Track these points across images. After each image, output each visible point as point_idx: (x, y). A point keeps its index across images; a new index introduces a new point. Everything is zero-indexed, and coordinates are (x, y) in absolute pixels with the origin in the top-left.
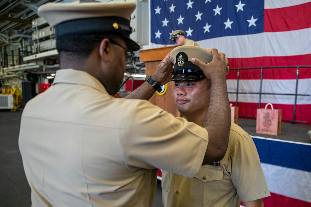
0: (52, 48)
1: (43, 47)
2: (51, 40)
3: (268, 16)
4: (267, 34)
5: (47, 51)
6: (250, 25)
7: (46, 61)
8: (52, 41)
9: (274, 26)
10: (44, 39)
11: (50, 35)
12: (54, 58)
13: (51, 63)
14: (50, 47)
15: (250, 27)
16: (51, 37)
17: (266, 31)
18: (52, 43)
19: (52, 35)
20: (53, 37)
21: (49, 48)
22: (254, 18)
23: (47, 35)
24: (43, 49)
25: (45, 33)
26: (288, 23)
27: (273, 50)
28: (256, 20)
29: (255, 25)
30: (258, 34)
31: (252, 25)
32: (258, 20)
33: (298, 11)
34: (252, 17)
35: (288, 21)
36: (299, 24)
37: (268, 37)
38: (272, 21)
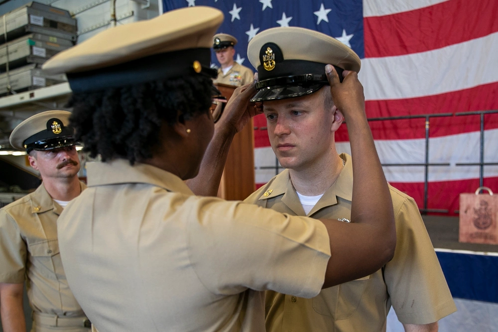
3: (371, 30)
4: (369, 61)
9: (381, 47)
17: (369, 56)
22: (348, 34)
26: (404, 40)
28: (351, 36)
32: (353, 37)
33: (420, 20)
34: (344, 33)
35: (404, 37)
36: (424, 43)
37: (372, 66)
38: (378, 37)
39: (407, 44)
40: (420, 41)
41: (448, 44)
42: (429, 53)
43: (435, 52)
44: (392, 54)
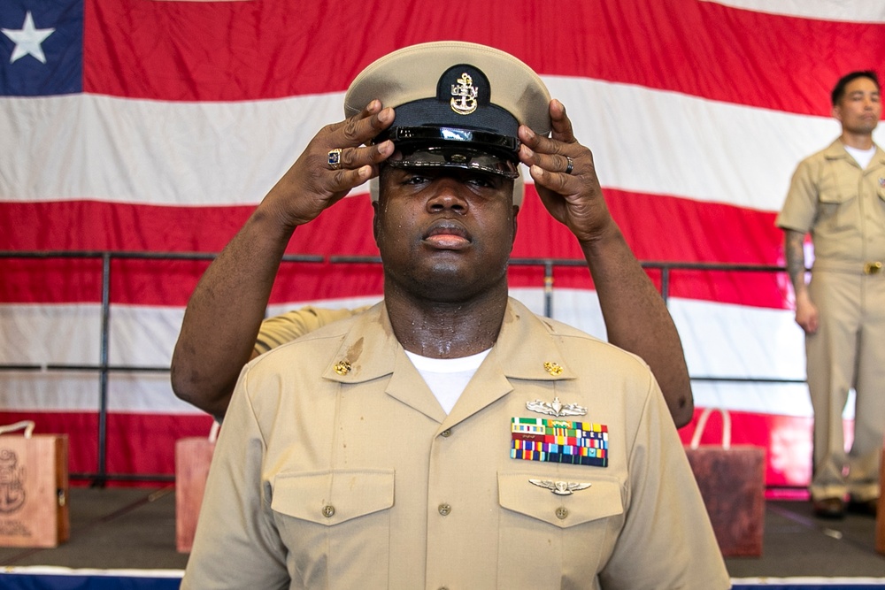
3: (104, 27)
4: (95, 102)
6: (18, 54)
9: (128, 73)
15: (18, 61)
17: (93, 89)
22: (39, 25)
26: (190, 66)
27: (124, 175)
28: (47, 33)
29: (40, 56)
30: (55, 100)
31: (29, 57)
32: (52, 35)
33: (230, 27)
34: (29, 21)
35: (190, 61)
36: (238, 81)
37: (99, 113)
38: (121, 47)
39: (197, 76)
40: (229, 75)
41: (293, 91)
42: (248, 105)
43: (264, 105)
44: (156, 96)
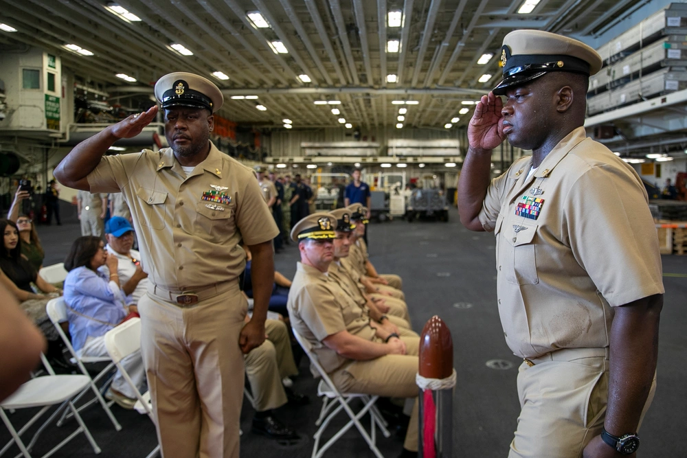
0: (610, 106)
1: (594, 106)
2: (610, 91)
5: (601, 112)
7: (600, 132)
8: (610, 95)
10: (596, 92)
11: (607, 84)
12: (613, 125)
13: (607, 134)
14: (607, 105)
16: (608, 87)
18: (610, 97)
19: (611, 83)
20: (613, 86)
21: (605, 108)
23: (602, 84)
24: (594, 110)
25: (599, 82)
